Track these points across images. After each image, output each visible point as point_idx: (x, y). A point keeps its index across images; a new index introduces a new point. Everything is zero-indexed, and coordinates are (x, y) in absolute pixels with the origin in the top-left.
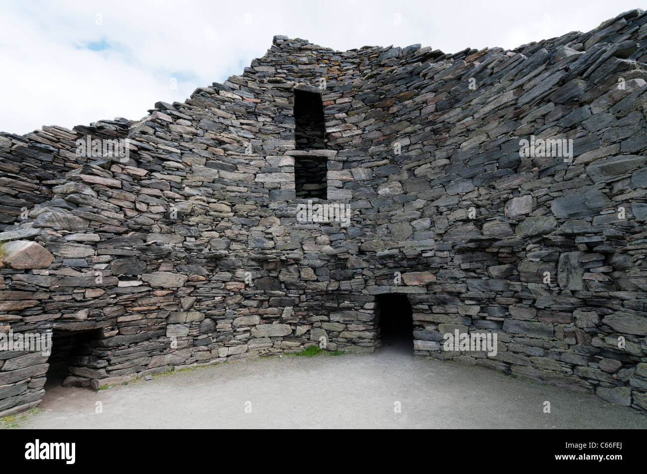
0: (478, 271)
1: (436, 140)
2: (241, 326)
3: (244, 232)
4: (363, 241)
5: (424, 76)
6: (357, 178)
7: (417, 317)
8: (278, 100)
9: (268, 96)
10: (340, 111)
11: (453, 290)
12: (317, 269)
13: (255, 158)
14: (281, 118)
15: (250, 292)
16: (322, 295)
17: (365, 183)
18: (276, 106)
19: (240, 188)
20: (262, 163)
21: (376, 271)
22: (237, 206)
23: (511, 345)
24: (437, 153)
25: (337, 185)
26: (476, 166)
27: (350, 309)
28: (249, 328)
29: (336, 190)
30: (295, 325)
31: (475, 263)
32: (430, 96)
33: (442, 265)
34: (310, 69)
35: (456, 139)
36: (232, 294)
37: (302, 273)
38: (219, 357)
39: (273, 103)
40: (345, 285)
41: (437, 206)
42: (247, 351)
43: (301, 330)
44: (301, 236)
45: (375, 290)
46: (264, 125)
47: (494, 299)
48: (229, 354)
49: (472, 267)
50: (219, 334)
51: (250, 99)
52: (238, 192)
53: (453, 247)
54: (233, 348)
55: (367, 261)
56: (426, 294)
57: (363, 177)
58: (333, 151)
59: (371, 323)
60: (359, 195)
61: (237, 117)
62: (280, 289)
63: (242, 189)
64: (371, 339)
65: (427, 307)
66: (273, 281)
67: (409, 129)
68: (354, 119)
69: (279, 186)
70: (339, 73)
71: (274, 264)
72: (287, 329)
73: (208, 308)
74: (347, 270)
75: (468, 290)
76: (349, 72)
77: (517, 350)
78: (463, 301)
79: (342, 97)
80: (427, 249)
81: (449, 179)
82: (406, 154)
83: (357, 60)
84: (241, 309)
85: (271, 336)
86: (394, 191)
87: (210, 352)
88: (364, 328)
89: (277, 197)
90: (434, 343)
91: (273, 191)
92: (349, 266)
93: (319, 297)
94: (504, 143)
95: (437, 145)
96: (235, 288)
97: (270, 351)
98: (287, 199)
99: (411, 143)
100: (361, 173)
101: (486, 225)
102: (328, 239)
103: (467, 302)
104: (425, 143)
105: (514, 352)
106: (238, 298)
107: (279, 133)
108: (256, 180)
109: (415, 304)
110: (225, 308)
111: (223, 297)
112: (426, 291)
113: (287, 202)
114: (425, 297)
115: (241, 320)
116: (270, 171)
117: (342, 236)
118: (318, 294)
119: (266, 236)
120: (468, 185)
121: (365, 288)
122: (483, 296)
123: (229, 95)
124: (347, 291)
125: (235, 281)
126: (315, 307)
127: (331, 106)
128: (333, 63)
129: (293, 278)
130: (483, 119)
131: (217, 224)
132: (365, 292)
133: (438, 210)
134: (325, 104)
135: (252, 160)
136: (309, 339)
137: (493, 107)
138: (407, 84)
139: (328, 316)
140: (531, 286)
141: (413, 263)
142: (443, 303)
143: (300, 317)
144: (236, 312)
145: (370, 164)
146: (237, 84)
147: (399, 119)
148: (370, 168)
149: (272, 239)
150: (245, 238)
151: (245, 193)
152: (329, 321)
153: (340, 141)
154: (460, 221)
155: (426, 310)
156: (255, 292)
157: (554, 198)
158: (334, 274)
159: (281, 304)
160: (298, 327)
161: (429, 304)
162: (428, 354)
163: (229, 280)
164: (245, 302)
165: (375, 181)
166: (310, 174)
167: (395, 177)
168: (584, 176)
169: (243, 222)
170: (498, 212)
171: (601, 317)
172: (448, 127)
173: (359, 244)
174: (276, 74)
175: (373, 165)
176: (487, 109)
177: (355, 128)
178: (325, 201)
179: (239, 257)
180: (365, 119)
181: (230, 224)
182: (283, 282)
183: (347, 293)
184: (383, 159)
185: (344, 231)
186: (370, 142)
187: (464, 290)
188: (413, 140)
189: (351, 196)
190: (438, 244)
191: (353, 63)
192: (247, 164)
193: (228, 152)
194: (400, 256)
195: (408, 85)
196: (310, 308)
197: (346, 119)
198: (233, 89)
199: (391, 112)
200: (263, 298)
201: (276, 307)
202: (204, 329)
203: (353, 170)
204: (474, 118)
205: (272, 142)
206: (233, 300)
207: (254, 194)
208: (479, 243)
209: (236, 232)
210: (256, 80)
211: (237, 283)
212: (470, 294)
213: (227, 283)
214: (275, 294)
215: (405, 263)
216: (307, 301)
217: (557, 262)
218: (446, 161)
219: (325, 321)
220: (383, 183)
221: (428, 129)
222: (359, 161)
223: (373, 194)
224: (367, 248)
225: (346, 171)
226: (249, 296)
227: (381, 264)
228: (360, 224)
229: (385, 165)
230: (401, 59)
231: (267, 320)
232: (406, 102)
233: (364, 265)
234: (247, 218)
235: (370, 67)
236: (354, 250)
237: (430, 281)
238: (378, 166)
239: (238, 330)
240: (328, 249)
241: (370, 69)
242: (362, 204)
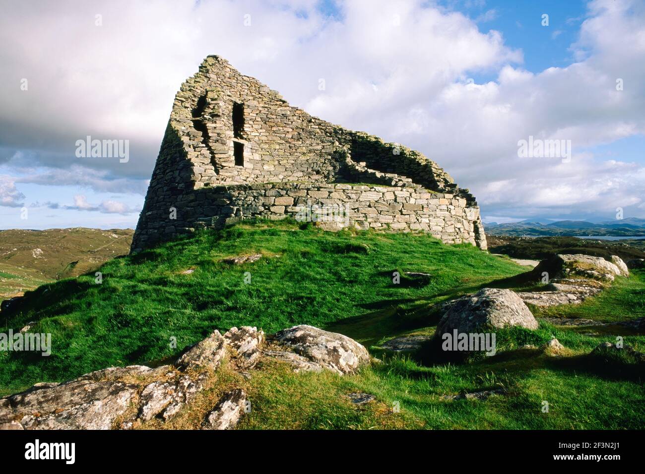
6: (255, 158)
10: (251, 120)
17: (259, 162)
25: (247, 160)
29: (247, 163)
32: (290, 130)
35: (298, 154)
57: (258, 158)
58: (247, 142)
67: (280, 142)
68: (255, 126)
79: (252, 112)
81: (294, 170)
82: (277, 153)
86: (271, 168)
95: (290, 153)
100: (257, 156)
104: (286, 150)
127: (248, 116)
134: (245, 114)
137: (313, 148)
147: (276, 134)
148: (261, 154)
153: (249, 137)
165: (263, 162)
167: (272, 162)
172: (296, 147)
177: (256, 131)
178: (243, 168)
180: (261, 129)
184: (267, 152)
186: (262, 141)
188: (281, 147)
189: (253, 167)
191: (248, 85)
199: (272, 129)
203: (254, 154)
218: (293, 162)
220: (266, 163)
221: (288, 145)
222: (257, 150)
223: (262, 168)
225: (251, 154)
229: (267, 155)
232: (280, 128)
242: (257, 172)
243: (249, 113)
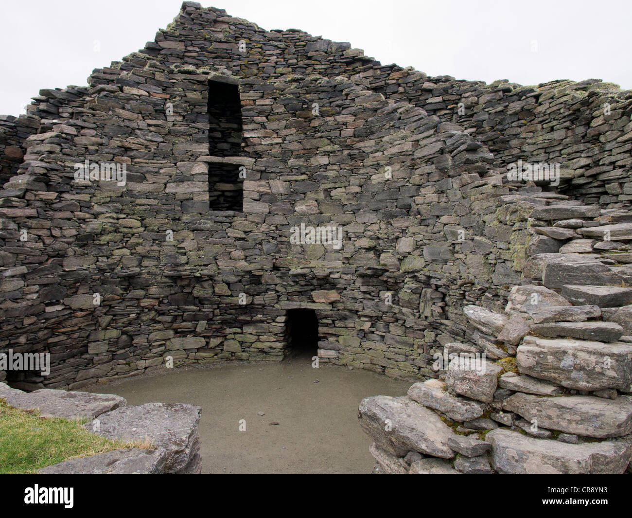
0: (373, 294)
1: (352, 166)
2: (156, 341)
3: (155, 248)
4: (278, 257)
5: (347, 95)
6: (274, 191)
7: (322, 330)
8: (190, 95)
9: (179, 90)
10: (260, 113)
11: (353, 308)
12: (231, 285)
13: (165, 165)
14: (193, 117)
15: (164, 309)
16: (235, 309)
17: (283, 197)
18: (187, 102)
19: (150, 200)
20: (173, 171)
21: (288, 288)
22: (147, 221)
23: (387, 353)
24: (352, 179)
25: (253, 197)
26: (381, 201)
27: (262, 322)
28: (164, 342)
29: (252, 202)
30: (208, 337)
31: (370, 287)
32: (351, 119)
33: (345, 286)
34: (227, 50)
35: (368, 170)
36: (146, 310)
37: (216, 289)
38: (137, 369)
39: (184, 99)
40: (258, 300)
41: (347, 231)
42: (163, 363)
43: (214, 342)
44: (215, 251)
45: (287, 305)
46: (174, 125)
47: (381, 317)
48: (147, 366)
49: (368, 290)
50: (136, 349)
51: (158, 95)
52: (148, 205)
53: (356, 271)
54: (150, 360)
55: (281, 278)
56: (331, 310)
57: (281, 190)
58: (250, 159)
59: (281, 335)
60: (275, 210)
61: (143, 117)
62: (195, 305)
63: (152, 202)
64: (281, 349)
65: (330, 322)
66: (186, 296)
67: (329, 148)
68: (274, 125)
69: (191, 196)
70: (261, 57)
71: (188, 281)
72: (202, 342)
73: (124, 325)
74: (260, 286)
75: (364, 309)
76: (271, 58)
77: (390, 357)
78: (359, 317)
79: (262, 97)
80: (335, 271)
81: (359, 208)
82: (324, 174)
83: (282, 45)
84: (155, 325)
85: (185, 348)
86: (311, 209)
87: (129, 365)
88: (275, 340)
89: (190, 209)
90: (333, 351)
91: (185, 202)
92: (263, 282)
93: (233, 311)
94: (402, 186)
95: (352, 171)
96: (149, 305)
97: (185, 362)
98: (201, 212)
99: (329, 163)
100: (279, 186)
101: (383, 255)
102: (243, 254)
103: (363, 319)
104: (342, 166)
105: (388, 359)
106: (153, 314)
107: (191, 135)
108: (167, 190)
109: (321, 319)
110: (140, 324)
111: (137, 313)
112: (331, 308)
113: (201, 214)
114: (330, 313)
115: (156, 336)
116: (182, 179)
117: (257, 251)
118: (232, 308)
119: (179, 251)
120: (372, 217)
121: (277, 303)
122: (374, 314)
123: (135, 91)
124: (260, 305)
125: (148, 298)
126: (229, 321)
127: (250, 107)
128: (254, 44)
129: (207, 293)
130: (390, 158)
131: (127, 241)
132: (277, 306)
133: (347, 234)
134: (242, 103)
135: (161, 168)
136: (222, 350)
137: (397, 151)
138: (330, 98)
139: (241, 328)
140: (404, 310)
141: (322, 282)
142: (344, 318)
143: (214, 330)
144: (150, 328)
145: (289, 178)
146: (143, 77)
147: (319, 134)
148: (289, 181)
149: (185, 254)
150: (157, 254)
151: (155, 205)
152: (242, 333)
153: (259, 148)
154: (365, 248)
155: (330, 324)
156: (170, 308)
157: (425, 245)
158: (248, 289)
159: (195, 318)
160: (212, 339)
161: (333, 319)
162: (328, 360)
163: (142, 298)
164: (160, 318)
165: (293, 195)
166: (224, 173)
167: (312, 195)
168: (442, 233)
169: (155, 238)
170: (392, 246)
171: (436, 336)
172: (363, 155)
173: (274, 261)
174: (185, 52)
175: (292, 179)
176: (394, 150)
177: (275, 136)
178: (240, 214)
179: (152, 274)
180: (286, 128)
181: (141, 241)
182: (197, 298)
183: (260, 307)
184: (302, 174)
185: (260, 246)
186: (290, 153)
187: (360, 309)
188: (332, 160)
189: (268, 210)
190: (344, 268)
191: (278, 47)
192: (156, 172)
193: (135, 160)
194: (310, 276)
195: (331, 100)
196: (224, 322)
197: (266, 124)
198: (138, 83)
199: (312, 125)
200: (177, 313)
201: (189, 321)
202: (121, 345)
203: (271, 182)
204: (384, 154)
205: (182, 146)
206: (148, 316)
207: (165, 207)
208: (375, 271)
209: (148, 248)
210: (164, 71)
211: (151, 300)
212: (366, 312)
213: (142, 301)
214: (189, 309)
215: (315, 282)
216: (221, 315)
217: (420, 294)
218: (358, 189)
219: (238, 333)
220: (301, 200)
221: (346, 152)
222: (279, 173)
223: (291, 210)
224: (281, 264)
225: (263, 182)
226: (163, 312)
227: (294, 282)
228: (276, 240)
229: (303, 180)
230: (329, 56)
231: (183, 334)
232: (328, 119)
233: (278, 281)
234: (158, 232)
235: (295, 56)
236: (268, 266)
237: (335, 299)
238: (296, 181)
239: (153, 344)
240: (243, 264)
241: (296, 59)
242: (279, 219)
243: (254, 100)
